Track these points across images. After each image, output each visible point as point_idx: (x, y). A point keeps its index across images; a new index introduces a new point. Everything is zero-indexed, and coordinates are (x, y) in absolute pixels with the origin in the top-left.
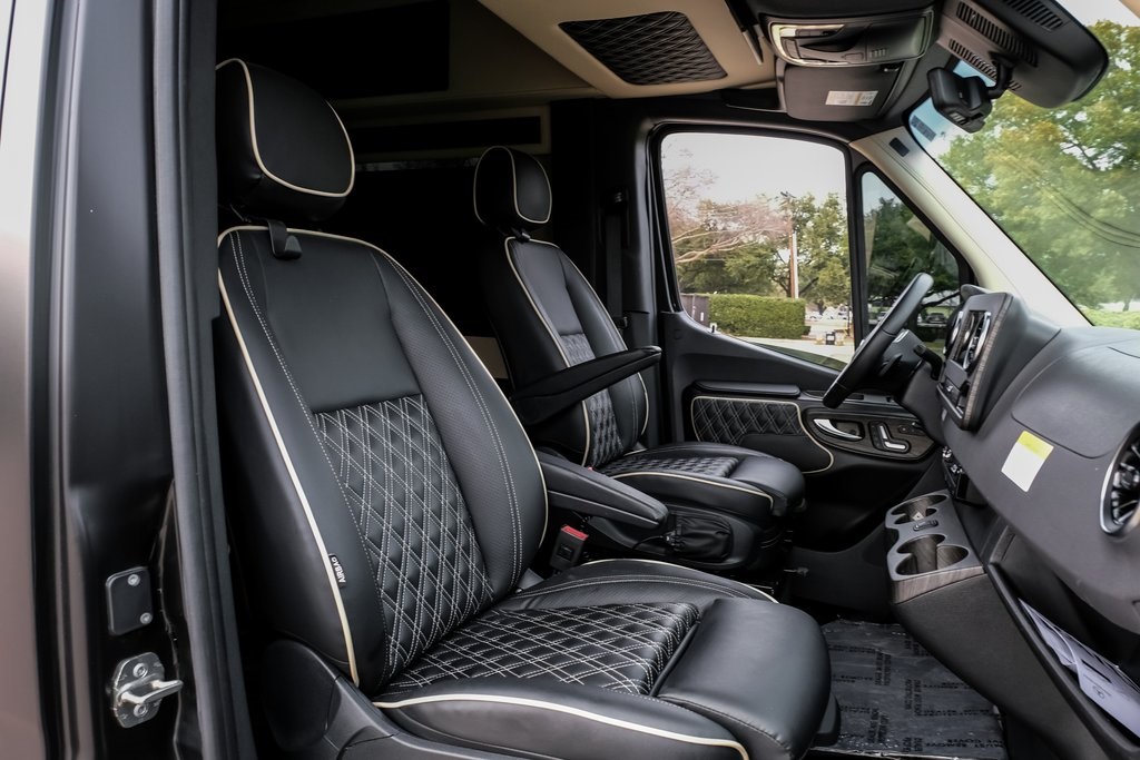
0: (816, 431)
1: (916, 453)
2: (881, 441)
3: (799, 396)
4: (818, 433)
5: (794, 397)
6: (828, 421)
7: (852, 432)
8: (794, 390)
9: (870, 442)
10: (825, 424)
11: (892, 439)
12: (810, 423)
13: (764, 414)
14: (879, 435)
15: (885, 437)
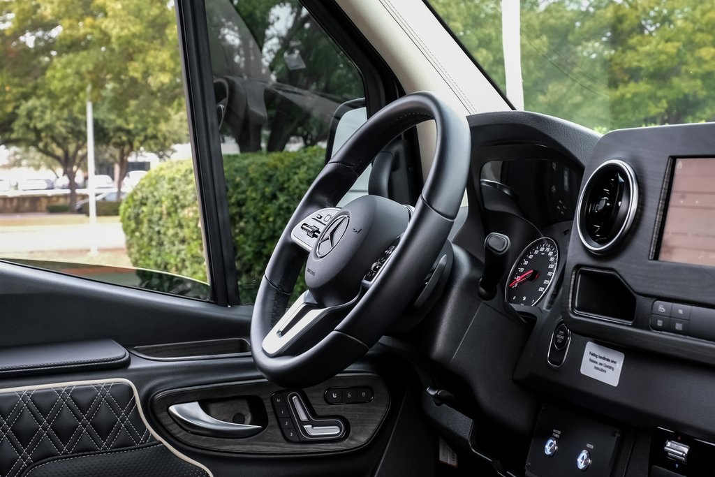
0: (175, 429)
1: (360, 439)
2: (297, 425)
3: (128, 363)
4: (181, 434)
5: (119, 367)
6: (196, 404)
7: (239, 419)
8: (115, 352)
9: (278, 432)
10: (192, 411)
11: (317, 418)
12: (162, 416)
13: (66, 413)
14: (291, 415)
15: (303, 417)
